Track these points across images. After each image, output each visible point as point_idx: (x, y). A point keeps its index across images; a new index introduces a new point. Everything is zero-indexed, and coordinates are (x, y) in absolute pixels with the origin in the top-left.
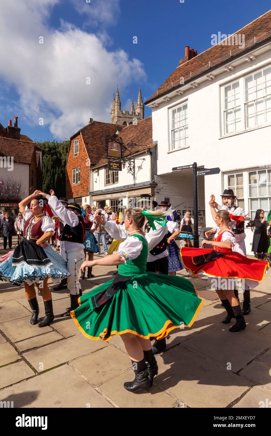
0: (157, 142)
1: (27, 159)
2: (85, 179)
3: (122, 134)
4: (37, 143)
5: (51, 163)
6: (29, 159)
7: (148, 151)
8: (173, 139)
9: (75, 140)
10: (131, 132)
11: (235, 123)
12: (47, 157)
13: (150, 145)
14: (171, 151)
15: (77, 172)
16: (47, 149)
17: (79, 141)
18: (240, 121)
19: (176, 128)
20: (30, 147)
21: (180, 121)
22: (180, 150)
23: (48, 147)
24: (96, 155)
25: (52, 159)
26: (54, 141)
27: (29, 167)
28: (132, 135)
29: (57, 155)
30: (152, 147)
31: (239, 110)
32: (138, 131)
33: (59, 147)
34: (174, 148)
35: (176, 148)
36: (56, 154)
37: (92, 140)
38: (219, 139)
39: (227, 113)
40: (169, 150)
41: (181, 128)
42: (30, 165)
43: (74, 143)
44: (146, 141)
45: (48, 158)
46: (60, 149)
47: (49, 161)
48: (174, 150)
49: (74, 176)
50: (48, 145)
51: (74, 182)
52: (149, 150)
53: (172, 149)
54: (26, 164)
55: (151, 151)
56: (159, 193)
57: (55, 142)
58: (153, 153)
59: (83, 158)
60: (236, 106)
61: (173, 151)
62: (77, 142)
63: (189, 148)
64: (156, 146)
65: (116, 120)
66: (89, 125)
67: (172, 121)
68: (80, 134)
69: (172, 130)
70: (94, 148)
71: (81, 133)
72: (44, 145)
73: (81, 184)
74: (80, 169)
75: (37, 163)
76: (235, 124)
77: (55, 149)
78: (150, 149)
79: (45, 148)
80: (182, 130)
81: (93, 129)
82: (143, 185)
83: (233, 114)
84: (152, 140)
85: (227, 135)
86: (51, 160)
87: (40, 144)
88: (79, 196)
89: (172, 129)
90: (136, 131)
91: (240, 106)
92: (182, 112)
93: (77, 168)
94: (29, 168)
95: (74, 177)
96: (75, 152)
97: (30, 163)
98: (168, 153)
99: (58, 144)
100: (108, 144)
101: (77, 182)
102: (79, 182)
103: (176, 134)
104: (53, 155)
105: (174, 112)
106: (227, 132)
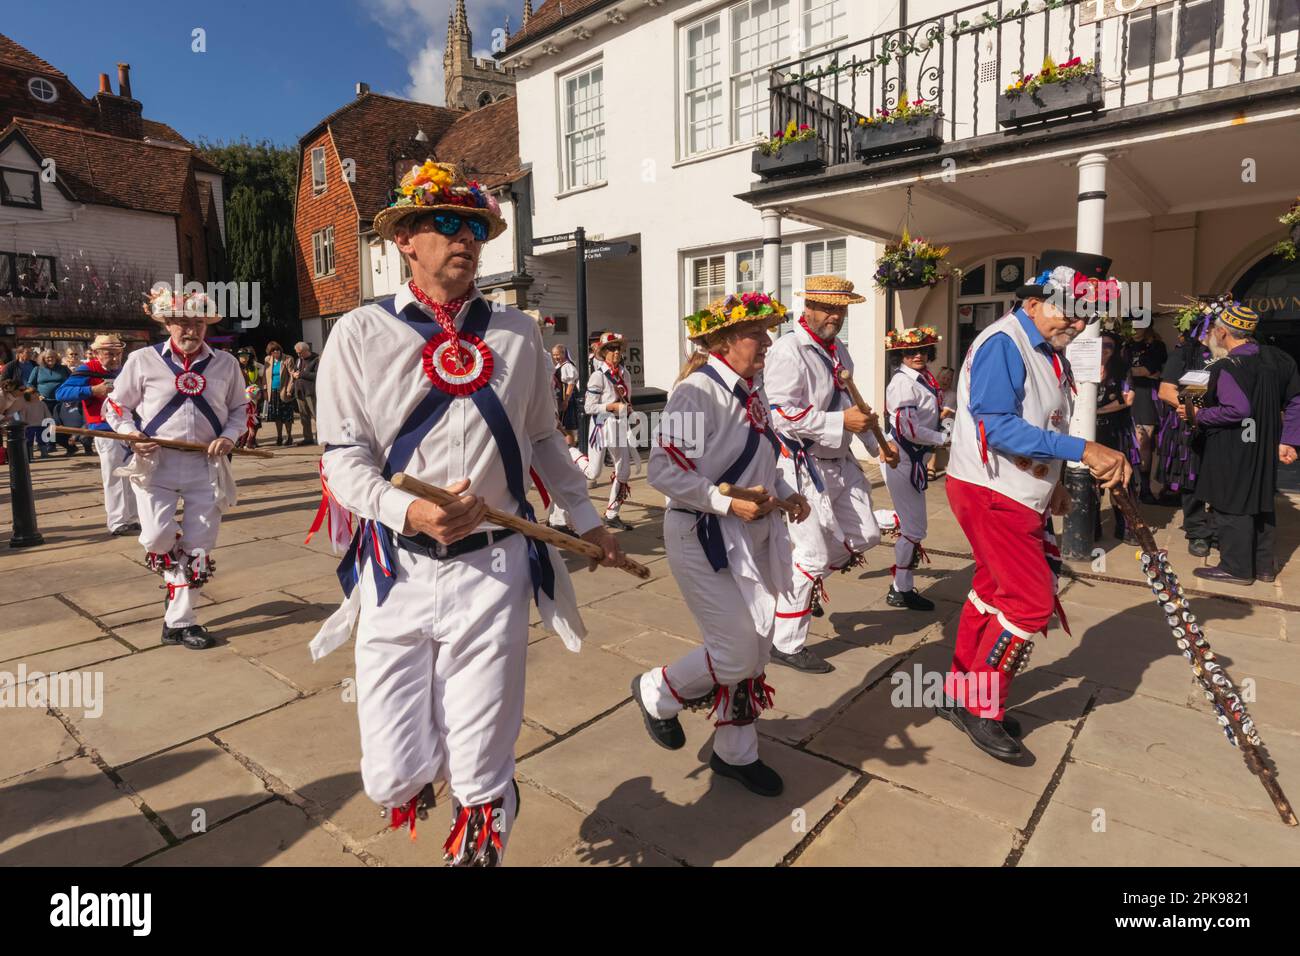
0: (530, 165)
1: (168, 199)
2: (348, 262)
3: (453, 135)
4: (208, 148)
5: (255, 210)
6: (174, 201)
7: (505, 191)
8: (570, 161)
9: (313, 149)
10: (476, 131)
11: (712, 126)
12: (242, 192)
13: (513, 174)
14: (566, 191)
15: (326, 243)
16: (241, 170)
17: (324, 153)
18: (720, 123)
19: (577, 129)
20: (174, 165)
21: (587, 112)
22: (586, 190)
23: (245, 164)
24: (377, 194)
25: (258, 202)
26: (264, 144)
27: (174, 224)
28: (476, 142)
29: (275, 190)
30: (517, 179)
31: (719, 93)
32: (492, 131)
33: (281, 165)
34: (574, 184)
35: (579, 186)
36: (271, 183)
37: (363, 151)
38: (674, 167)
39: (693, 98)
40: (561, 190)
41: (590, 132)
42: (177, 217)
43: (312, 157)
44: (505, 163)
45: (246, 197)
46: (284, 170)
47: (249, 205)
48: (573, 189)
49: (318, 252)
50: (246, 156)
51: (319, 271)
52: (507, 187)
53: (569, 188)
54: (164, 214)
55: (514, 190)
56: (538, 302)
57: (267, 147)
58: (519, 197)
59: (339, 201)
60: (715, 82)
61: (571, 191)
62: (321, 155)
63: (606, 188)
64: (528, 178)
65: (459, 89)
66: (354, 106)
67: (566, 111)
68: (327, 131)
69: (567, 137)
70: (369, 173)
71: (329, 129)
72: (232, 154)
73: (338, 277)
74: (333, 232)
75: (205, 212)
76: (710, 130)
77: (267, 169)
78: (511, 184)
79: (236, 165)
80: (590, 136)
81: (367, 116)
82: (497, 282)
83: (707, 102)
84: (519, 159)
85: (693, 157)
86: (254, 202)
87: (217, 153)
88: (336, 311)
89: (568, 134)
90: (489, 129)
91: (720, 83)
92: (593, 87)
93: (324, 231)
94: (175, 228)
95: (318, 257)
96: (317, 183)
97: (177, 211)
98: (559, 198)
99: (276, 154)
100: (397, 165)
101: (327, 271)
102: (332, 271)
103: (578, 146)
104: (260, 187)
105: (571, 85)
106: (693, 150)
